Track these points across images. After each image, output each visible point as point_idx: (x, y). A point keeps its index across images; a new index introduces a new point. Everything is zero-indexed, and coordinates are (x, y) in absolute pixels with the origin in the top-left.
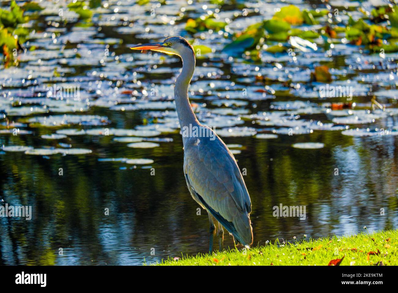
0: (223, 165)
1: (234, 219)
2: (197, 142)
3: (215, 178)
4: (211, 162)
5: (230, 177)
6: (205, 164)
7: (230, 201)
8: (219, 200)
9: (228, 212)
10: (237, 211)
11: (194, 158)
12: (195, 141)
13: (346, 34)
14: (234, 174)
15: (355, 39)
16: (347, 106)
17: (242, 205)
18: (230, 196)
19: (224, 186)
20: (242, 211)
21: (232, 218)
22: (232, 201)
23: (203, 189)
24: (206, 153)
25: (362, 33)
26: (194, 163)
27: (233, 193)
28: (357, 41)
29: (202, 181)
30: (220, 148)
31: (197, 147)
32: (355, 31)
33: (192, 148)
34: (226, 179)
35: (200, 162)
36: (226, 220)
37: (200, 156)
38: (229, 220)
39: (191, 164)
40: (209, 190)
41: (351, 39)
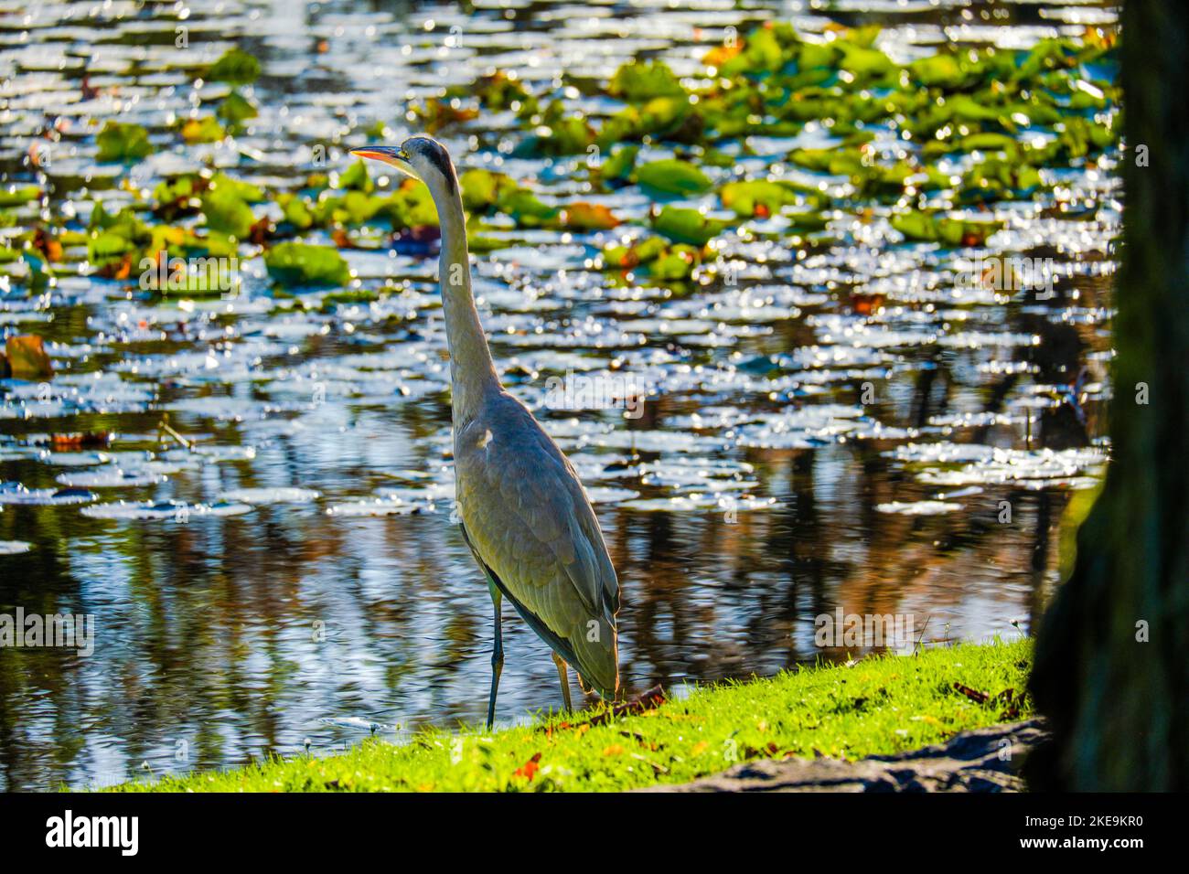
0: (547, 499)
1: (573, 632)
2: (483, 439)
3: (527, 530)
4: (519, 488)
5: (565, 529)
6: (503, 494)
7: (563, 586)
8: (537, 585)
9: (559, 613)
10: (583, 611)
11: (475, 480)
12: (481, 437)
13: (88, 251)
14: (575, 520)
15: (114, 261)
16: (94, 442)
17: (595, 596)
18: (564, 573)
19: (549, 551)
20: (594, 610)
21: (569, 630)
22: (569, 588)
23: (498, 556)
24: (505, 467)
25: (130, 246)
26: (475, 491)
27: (570, 566)
28: (120, 268)
29: (496, 537)
30: (541, 454)
31: (483, 451)
32: (111, 242)
33: (472, 453)
34: (555, 532)
35: (490, 490)
36: (555, 633)
37: (490, 474)
38: (561, 634)
39: (470, 494)
40: (512, 559)
41: (102, 263)
